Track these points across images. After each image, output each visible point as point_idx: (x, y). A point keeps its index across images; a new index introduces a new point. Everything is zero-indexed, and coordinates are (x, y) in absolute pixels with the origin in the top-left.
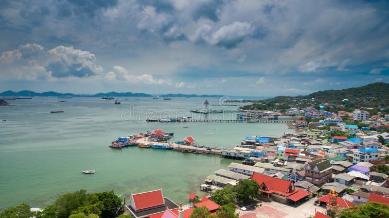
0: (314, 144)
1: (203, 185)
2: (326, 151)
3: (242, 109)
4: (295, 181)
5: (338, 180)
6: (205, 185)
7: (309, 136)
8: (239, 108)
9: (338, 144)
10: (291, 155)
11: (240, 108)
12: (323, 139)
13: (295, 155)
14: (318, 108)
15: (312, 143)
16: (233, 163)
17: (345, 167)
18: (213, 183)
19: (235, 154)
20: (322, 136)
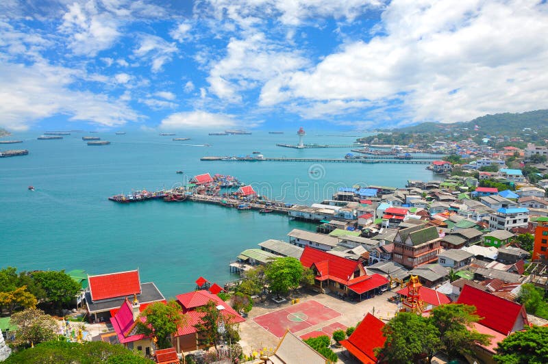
0: (443, 200)
1: (232, 265)
2: (455, 211)
3: (361, 142)
4: (378, 260)
5: (443, 260)
6: (237, 265)
7: (443, 186)
8: (356, 141)
9: (479, 200)
10: (394, 217)
11: (358, 140)
12: (462, 191)
13: (400, 218)
14: (480, 143)
15: (441, 197)
16: (295, 230)
17: (466, 238)
18: (250, 261)
19: (311, 216)
20: (463, 188)
